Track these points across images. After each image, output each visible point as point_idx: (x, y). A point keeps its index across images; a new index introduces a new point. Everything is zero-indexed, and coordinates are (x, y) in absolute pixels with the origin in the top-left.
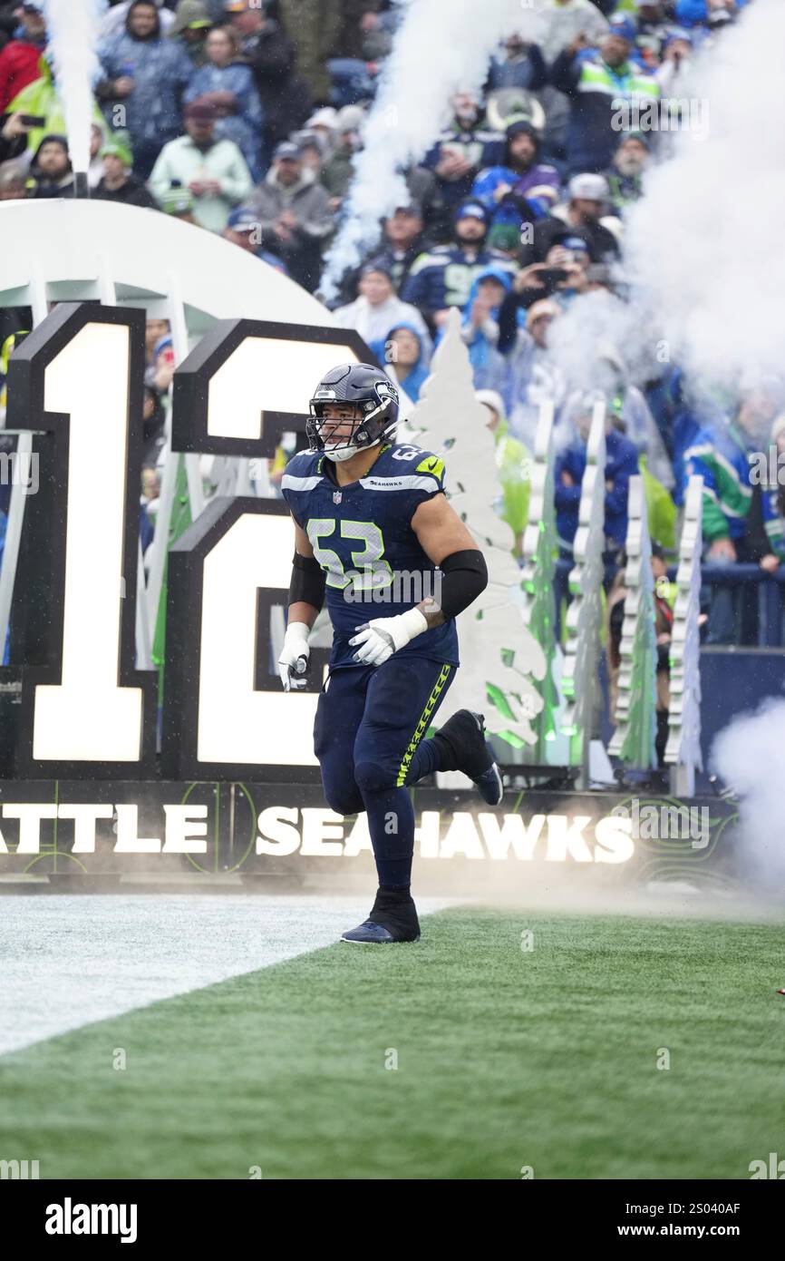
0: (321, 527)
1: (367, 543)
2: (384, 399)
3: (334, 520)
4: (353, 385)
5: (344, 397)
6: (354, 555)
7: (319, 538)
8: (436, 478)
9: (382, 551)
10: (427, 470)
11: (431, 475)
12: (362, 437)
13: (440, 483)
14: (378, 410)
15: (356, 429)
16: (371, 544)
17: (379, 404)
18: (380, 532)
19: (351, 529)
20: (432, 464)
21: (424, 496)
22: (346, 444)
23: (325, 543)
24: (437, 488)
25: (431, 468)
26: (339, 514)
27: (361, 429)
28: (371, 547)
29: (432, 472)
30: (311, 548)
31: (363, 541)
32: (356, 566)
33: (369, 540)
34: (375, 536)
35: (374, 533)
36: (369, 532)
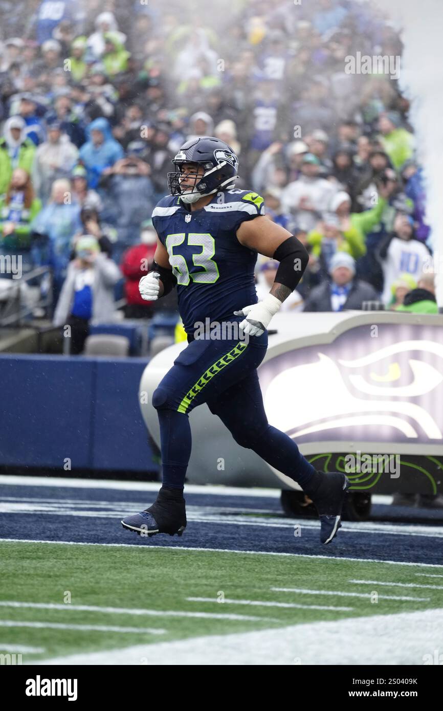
0: (175, 239)
1: (204, 248)
2: (221, 162)
3: (184, 235)
4: (198, 151)
5: (190, 159)
6: (195, 257)
8: (256, 206)
9: (213, 253)
10: (250, 199)
11: (253, 203)
12: (203, 187)
13: (259, 210)
14: (215, 169)
15: (198, 181)
16: (207, 249)
17: (216, 164)
18: (213, 240)
19: (195, 239)
20: (254, 197)
21: (248, 217)
22: (190, 192)
23: (177, 250)
24: (256, 212)
25: (253, 199)
26: (187, 229)
27: (202, 181)
28: (206, 250)
29: (254, 201)
30: (167, 256)
31: (201, 247)
32: (195, 265)
33: (205, 246)
34: (210, 243)
35: (210, 241)
36: (206, 241)
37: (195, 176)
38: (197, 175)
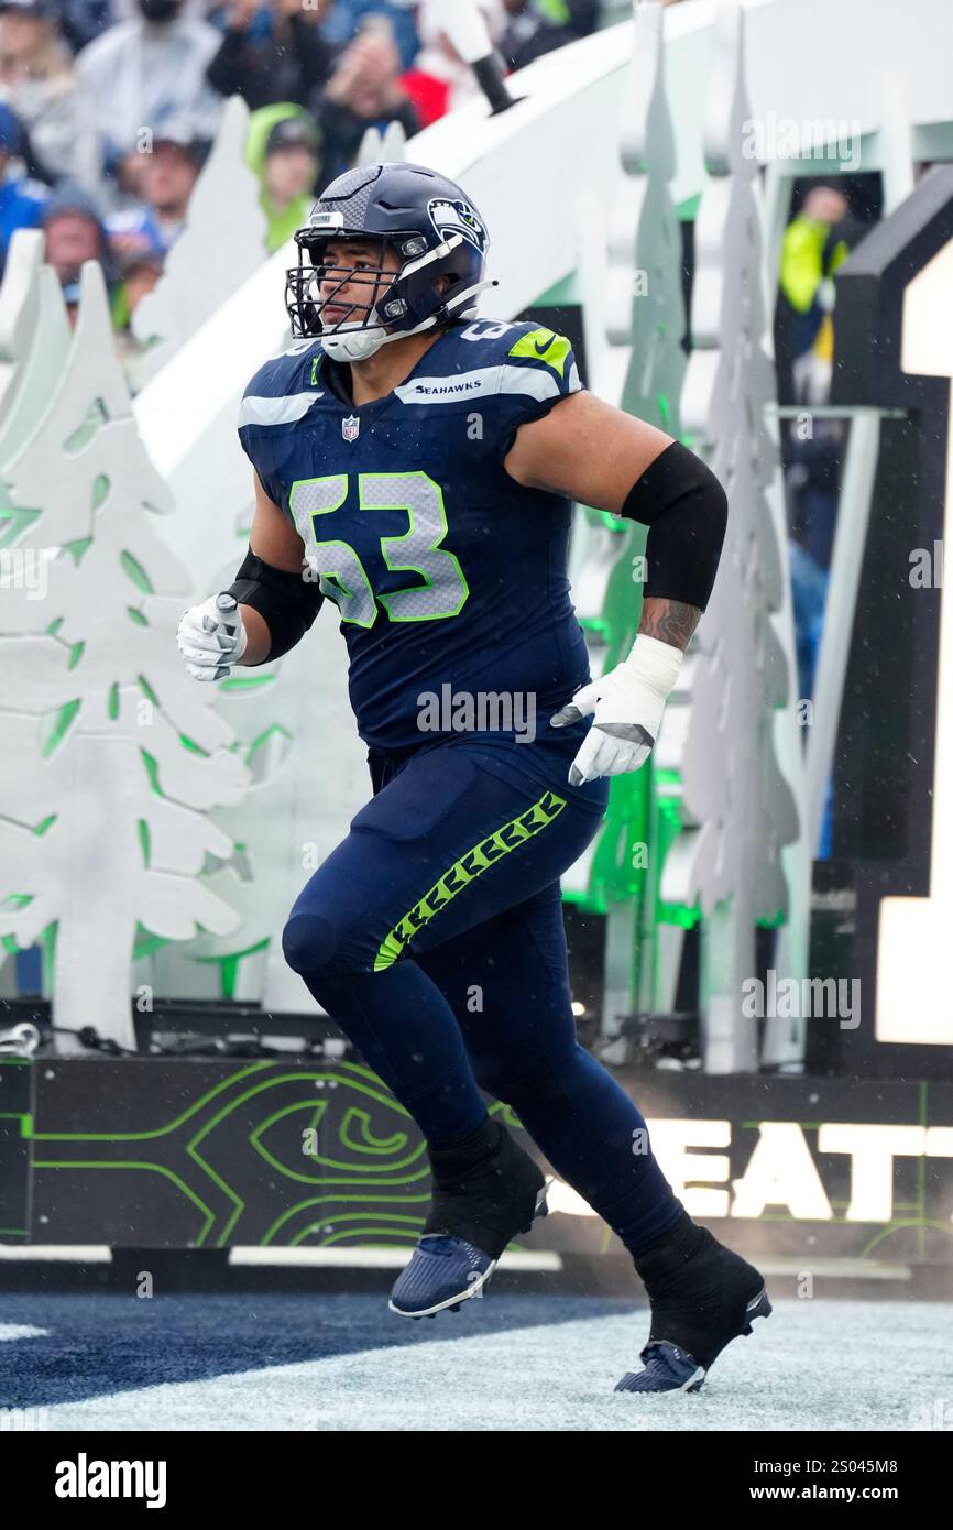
0: (320, 493)
1: (412, 515)
2: (448, 236)
3: (344, 478)
4: (381, 203)
5: (358, 225)
6: (388, 545)
7: (318, 519)
8: (553, 371)
9: (442, 529)
10: (531, 353)
11: (541, 365)
12: (396, 309)
13: (561, 382)
14: (431, 255)
15: (383, 291)
16: (421, 519)
17: (434, 242)
18: (438, 490)
19: (380, 490)
20: (542, 341)
21: (533, 409)
22: (360, 324)
23: (328, 527)
24: (555, 392)
25: (542, 349)
26: (353, 461)
27: (394, 292)
28: (420, 524)
29: (543, 357)
31: (404, 514)
32: (390, 568)
33: (416, 510)
34: (428, 500)
35: (426, 492)
36: (416, 494)
37: (373, 278)
38: (379, 275)
